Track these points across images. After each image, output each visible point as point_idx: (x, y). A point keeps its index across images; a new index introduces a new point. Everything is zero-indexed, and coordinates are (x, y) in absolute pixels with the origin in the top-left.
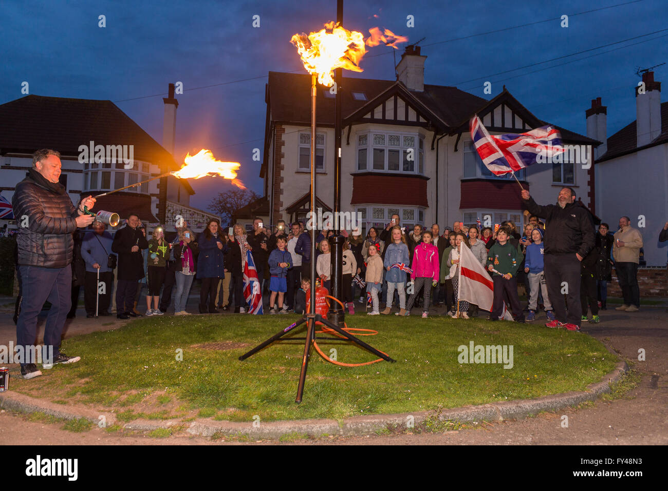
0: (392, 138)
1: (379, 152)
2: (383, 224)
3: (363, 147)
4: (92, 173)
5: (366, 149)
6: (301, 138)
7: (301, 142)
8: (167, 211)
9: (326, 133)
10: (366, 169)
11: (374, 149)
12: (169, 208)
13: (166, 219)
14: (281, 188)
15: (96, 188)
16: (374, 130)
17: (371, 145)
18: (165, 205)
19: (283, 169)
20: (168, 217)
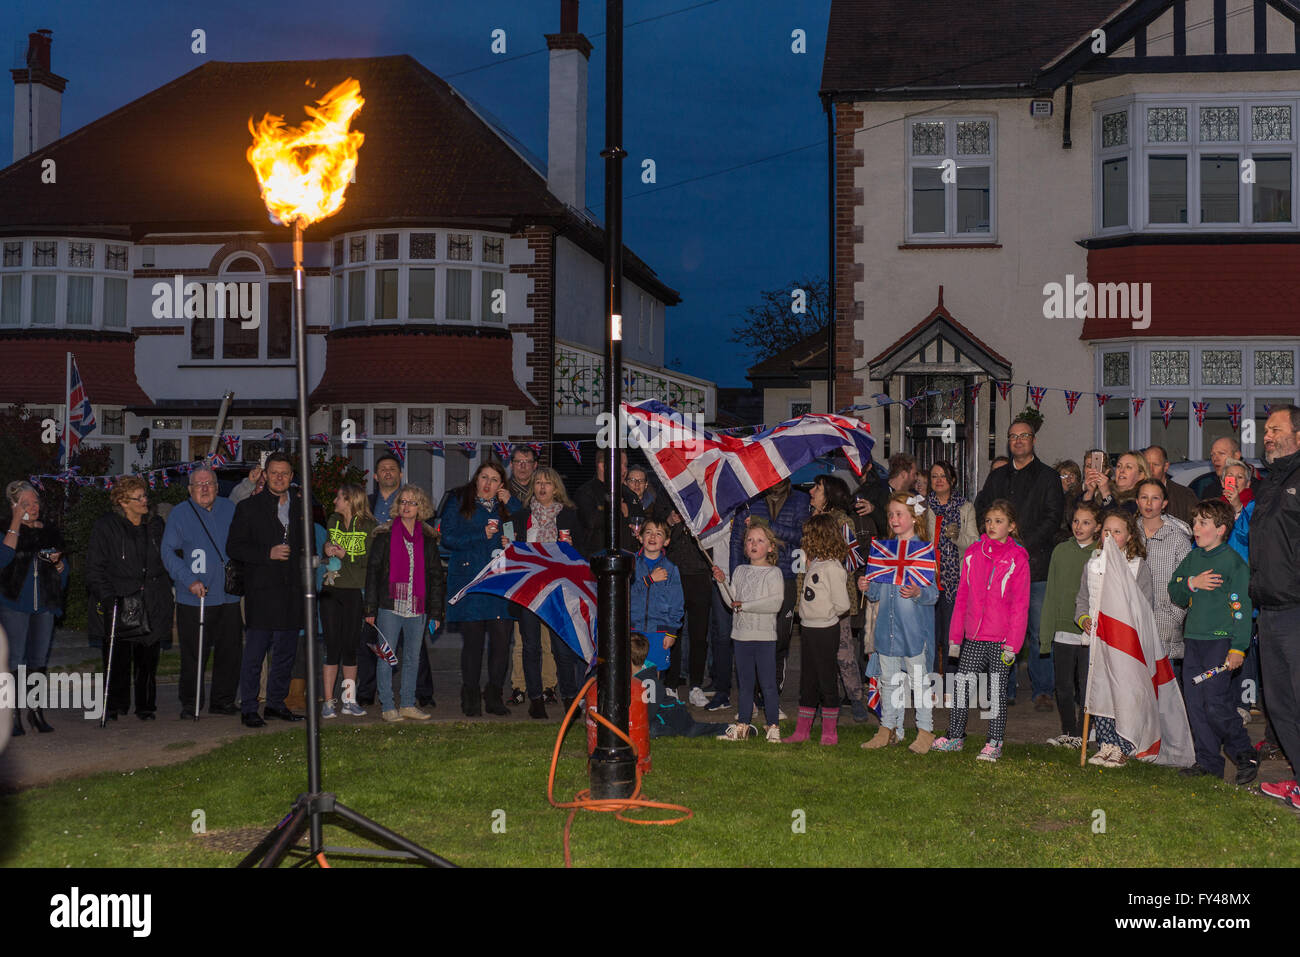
0: (1209, 116)
1: (1167, 165)
2: (1188, 399)
3: (1114, 152)
4: (352, 275)
5: (1125, 159)
6: (916, 137)
7: (916, 151)
8: (558, 374)
9: (995, 114)
10: (1125, 222)
11: (1152, 157)
12: (565, 363)
13: (557, 396)
14: (856, 299)
15: (362, 317)
16: (1151, 92)
17: (1142, 142)
18: (552, 354)
19: (860, 240)
20: (561, 391)
